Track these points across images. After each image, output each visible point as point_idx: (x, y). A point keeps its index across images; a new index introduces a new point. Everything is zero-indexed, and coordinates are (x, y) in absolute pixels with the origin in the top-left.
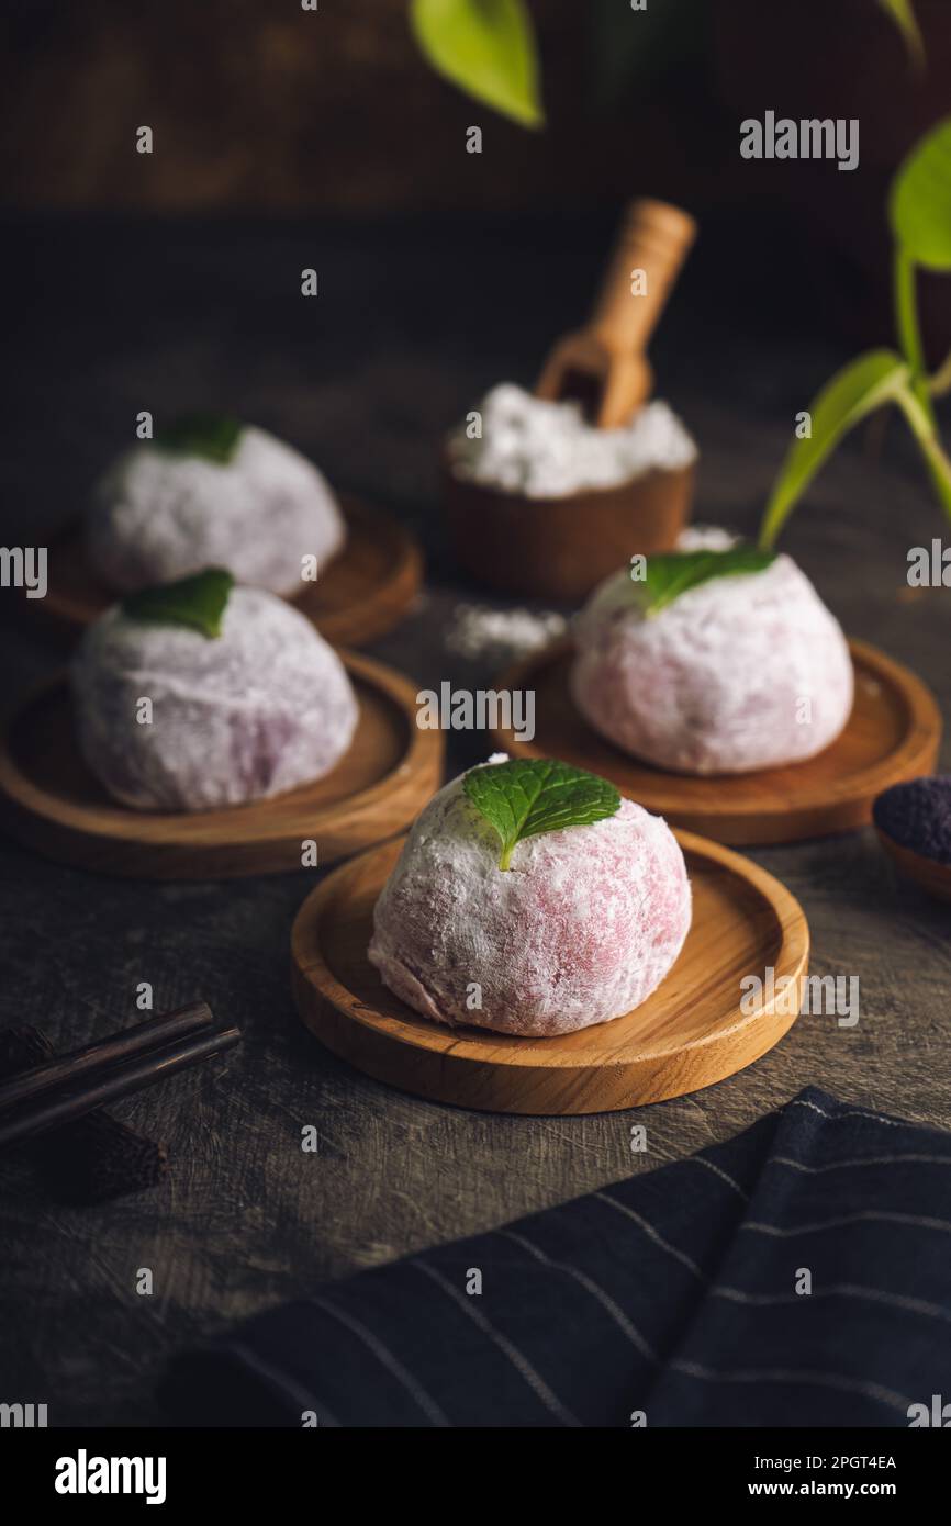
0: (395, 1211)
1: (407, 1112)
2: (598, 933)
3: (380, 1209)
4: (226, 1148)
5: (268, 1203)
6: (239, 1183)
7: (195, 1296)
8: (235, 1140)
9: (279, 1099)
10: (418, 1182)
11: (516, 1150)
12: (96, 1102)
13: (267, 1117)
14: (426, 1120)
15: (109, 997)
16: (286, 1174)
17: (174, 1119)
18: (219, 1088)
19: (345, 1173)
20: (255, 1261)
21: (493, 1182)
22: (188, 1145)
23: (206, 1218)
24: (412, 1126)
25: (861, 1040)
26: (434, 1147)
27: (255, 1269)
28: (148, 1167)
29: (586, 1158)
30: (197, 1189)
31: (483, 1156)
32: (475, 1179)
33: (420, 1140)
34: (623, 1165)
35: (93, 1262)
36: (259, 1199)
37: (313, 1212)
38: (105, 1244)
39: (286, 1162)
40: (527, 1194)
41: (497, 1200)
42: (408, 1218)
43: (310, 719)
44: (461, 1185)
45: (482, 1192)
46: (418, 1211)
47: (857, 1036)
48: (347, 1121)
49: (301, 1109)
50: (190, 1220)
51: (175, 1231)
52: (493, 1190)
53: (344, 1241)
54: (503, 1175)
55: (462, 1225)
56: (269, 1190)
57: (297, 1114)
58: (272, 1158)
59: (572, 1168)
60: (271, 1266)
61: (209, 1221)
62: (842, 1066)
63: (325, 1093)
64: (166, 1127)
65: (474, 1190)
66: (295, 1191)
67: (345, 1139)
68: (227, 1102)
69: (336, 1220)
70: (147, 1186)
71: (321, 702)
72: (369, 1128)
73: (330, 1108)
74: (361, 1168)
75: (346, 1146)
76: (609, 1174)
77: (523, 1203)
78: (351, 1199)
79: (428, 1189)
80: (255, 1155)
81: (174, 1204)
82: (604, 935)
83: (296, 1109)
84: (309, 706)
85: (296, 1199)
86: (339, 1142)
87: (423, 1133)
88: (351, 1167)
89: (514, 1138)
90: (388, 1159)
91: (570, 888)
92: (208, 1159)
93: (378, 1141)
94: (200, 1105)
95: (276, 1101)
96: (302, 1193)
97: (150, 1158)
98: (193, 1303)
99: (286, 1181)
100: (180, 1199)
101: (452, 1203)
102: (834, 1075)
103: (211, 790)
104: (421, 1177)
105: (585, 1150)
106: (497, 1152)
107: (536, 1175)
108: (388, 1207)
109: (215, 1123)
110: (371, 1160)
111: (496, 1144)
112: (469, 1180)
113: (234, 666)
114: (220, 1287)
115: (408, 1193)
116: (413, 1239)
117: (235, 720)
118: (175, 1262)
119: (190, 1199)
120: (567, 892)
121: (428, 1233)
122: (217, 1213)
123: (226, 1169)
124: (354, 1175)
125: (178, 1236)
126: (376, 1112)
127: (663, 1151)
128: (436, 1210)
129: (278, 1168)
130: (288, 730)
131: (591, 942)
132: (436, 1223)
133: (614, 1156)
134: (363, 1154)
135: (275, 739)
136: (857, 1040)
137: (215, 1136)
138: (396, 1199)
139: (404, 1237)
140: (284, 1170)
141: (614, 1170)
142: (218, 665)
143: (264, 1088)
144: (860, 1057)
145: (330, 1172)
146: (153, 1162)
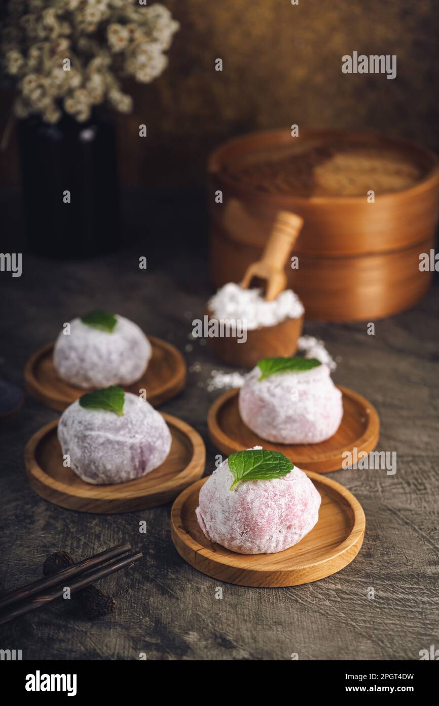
0: (197, 619)
1: (200, 580)
2: (259, 520)
3: (192, 619)
4: (134, 595)
5: (151, 616)
6: (140, 609)
7: (126, 652)
8: (138, 592)
9: (153, 576)
10: (205, 608)
11: (240, 596)
12: (91, 582)
13: (149, 583)
14: (207, 584)
15: (87, 535)
16: (157, 605)
17: (115, 584)
18: (131, 571)
19: (178, 604)
20: (147, 639)
21: (232, 608)
22: (121, 594)
23: (128, 622)
24: (202, 586)
25: (367, 552)
26: (210, 595)
27: (147, 642)
28: (109, 606)
29: (266, 598)
30: (125, 611)
31: (229, 598)
32: (226, 607)
33: (205, 592)
34: (280, 601)
35: (89, 639)
36: (148, 615)
37: (168, 620)
38: (93, 633)
39: (157, 600)
40: (245, 613)
41: (234, 615)
42: (202, 622)
43: (158, 443)
44: (221, 609)
45: (229, 612)
46: (206, 619)
47: (366, 550)
48: (178, 584)
49: (161, 579)
50: (123, 623)
51: (118, 627)
52: (233, 611)
53: (179, 631)
54: (236, 605)
55: (222, 625)
56: (151, 611)
57: (160, 581)
58: (152, 599)
59: (261, 603)
60: (154, 641)
61: (130, 623)
62: (360, 562)
63: (170, 573)
64: (112, 587)
65: (225, 611)
66: (160, 611)
67: (178, 591)
68: (134, 577)
69: (176, 623)
70: (109, 613)
71: (161, 437)
72: (187, 587)
73: (172, 579)
74: (184, 603)
75: (178, 594)
76: (275, 605)
77: (244, 616)
78: (181, 615)
79: (209, 611)
80: (145, 598)
81: (117, 617)
82: (261, 522)
83: (159, 580)
84: (158, 439)
85: (161, 614)
86: (175, 593)
87: (206, 589)
88: (181, 602)
89: (240, 591)
90: (194, 599)
91: (252, 501)
92: (128, 599)
93: (189, 592)
94: (124, 578)
95: (152, 576)
96: (163, 612)
97: (110, 603)
98: (126, 655)
99: (157, 608)
100: (119, 615)
101: (218, 616)
102: (357, 566)
103: (124, 475)
104: (206, 606)
105: (266, 595)
106: (234, 596)
107: (248, 605)
108: (195, 618)
109: (130, 585)
110: (187, 600)
111: (233, 593)
112: (224, 607)
113: (130, 426)
114: (135, 649)
115: (202, 613)
116: (204, 630)
117: (132, 447)
118: (118, 639)
119: (123, 615)
120: (251, 503)
121: (210, 628)
122: (133, 620)
123: (135, 603)
124: (182, 606)
125: (119, 629)
126: (189, 581)
127: (294, 596)
128: (213, 619)
129: (154, 603)
130: (151, 449)
131: (256, 523)
132: (213, 624)
133: (276, 598)
134: (185, 597)
135: (146, 453)
136: (365, 552)
137: (130, 591)
138: (198, 615)
139: (201, 629)
140: (156, 604)
141: (277, 603)
142: (124, 426)
143: (147, 571)
144: (366, 559)
145: (173, 604)
146: (111, 604)
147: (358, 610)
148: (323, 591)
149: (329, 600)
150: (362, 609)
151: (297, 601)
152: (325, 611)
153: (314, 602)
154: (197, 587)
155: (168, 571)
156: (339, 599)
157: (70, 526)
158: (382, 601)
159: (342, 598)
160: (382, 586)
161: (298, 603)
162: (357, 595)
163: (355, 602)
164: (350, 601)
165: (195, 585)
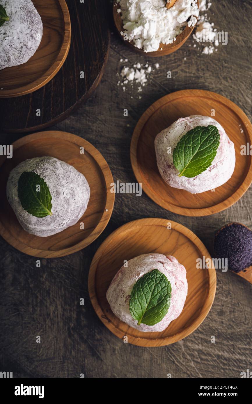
1: (115, 342)
4: (76, 357)
8: (77, 353)
9: (86, 336)
10: (119, 370)
13: (83, 344)
14: (119, 345)
19: (103, 366)
24: (116, 347)
25: (221, 309)
32: (131, 368)
48: (102, 346)
49: (91, 340)
56: (87, 373)
57: (90, 342)
58: (86, 361)
63: (96, 334)
67: (102, 353)
72: (107, 348)
73: (98, 340)
74: (106, 365)
75: (102, 356)
79: (121, 372)
80: (82, 360)
86: (100, 354)
87: (119, 350)
88: (104, 364)
89: (139, 352)
90: (112, 361)
93: (109, 354)
99: (90, 370)
105: (155, 356)
109: (72, 346)
110: (108, 362)
124: (105, 367)
126: (107, 341)
134: (106, 359)
137: (73, 352)
143: (82, 332)
144: (220, 317)
147: (210, 371)
148: (190, 351)
149: (194, 361)
150: (213, 370)
151: (174, 362)
152: (190, 373)
153: (184, 363)
154: (113, 348)
155: (95, 332)
156: (199, 360)
157: (29, 281)
158: (225, 362)
159: (202, 359)
160: (227, 347)
161: (174, 365)
162: (210, 355)
163: (209, 363)
164: (206, 362)
165: (112, 346)
